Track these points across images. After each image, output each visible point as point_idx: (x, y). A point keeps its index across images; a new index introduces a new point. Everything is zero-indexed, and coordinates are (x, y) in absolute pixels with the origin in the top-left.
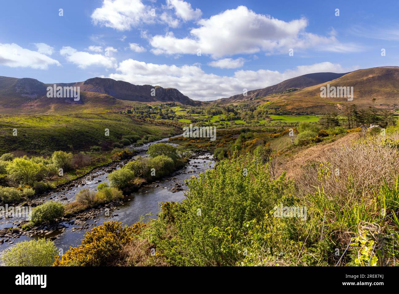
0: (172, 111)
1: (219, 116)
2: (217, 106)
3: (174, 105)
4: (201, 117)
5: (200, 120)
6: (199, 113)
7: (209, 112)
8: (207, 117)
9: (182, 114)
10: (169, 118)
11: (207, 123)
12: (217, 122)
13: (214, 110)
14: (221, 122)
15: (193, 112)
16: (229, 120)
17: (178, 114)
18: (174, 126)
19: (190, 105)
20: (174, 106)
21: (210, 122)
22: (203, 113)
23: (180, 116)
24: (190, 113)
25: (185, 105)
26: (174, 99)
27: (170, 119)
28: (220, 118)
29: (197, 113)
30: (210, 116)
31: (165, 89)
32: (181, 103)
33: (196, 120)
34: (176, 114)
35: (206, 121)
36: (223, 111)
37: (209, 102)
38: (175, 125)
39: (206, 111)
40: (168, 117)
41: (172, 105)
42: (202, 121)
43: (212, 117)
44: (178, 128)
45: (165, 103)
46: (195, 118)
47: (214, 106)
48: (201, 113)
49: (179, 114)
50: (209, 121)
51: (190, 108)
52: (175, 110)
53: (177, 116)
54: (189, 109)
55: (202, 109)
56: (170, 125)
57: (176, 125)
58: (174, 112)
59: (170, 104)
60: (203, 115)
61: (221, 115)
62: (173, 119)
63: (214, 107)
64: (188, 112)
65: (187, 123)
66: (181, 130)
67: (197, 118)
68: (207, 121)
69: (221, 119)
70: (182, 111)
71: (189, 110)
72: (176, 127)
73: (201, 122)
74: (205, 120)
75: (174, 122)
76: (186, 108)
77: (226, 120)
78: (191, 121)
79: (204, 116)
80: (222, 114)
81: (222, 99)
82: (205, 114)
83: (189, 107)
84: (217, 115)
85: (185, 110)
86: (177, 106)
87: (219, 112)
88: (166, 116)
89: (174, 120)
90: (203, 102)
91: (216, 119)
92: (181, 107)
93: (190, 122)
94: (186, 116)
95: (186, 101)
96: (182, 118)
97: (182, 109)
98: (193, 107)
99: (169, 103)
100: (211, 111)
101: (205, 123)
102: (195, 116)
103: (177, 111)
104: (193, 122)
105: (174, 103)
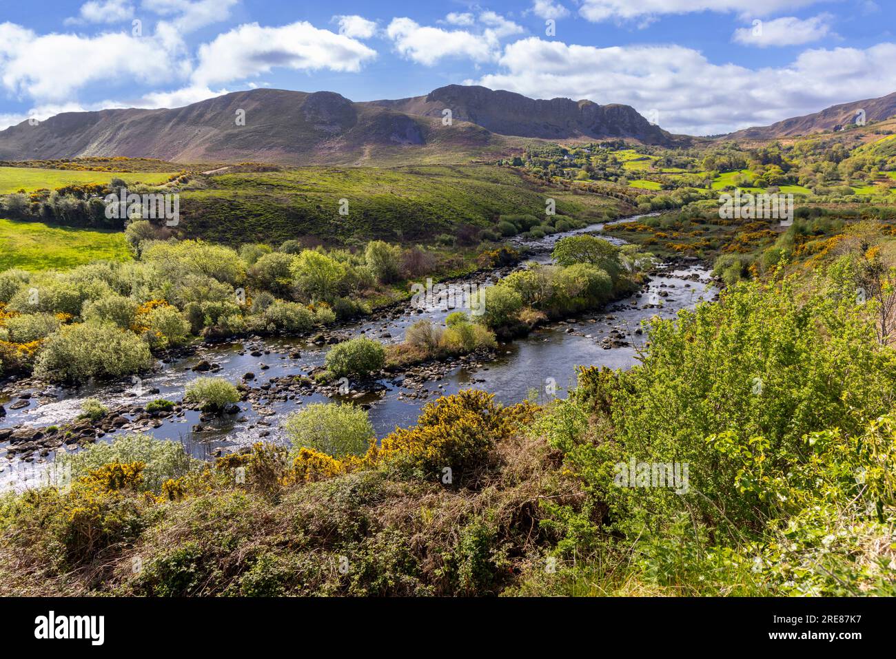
0: (615, 161)
1: (736, 174)
2: (735, 147)
3: (622, 146)
4: (689, 177)
5: (683, 185)
6: (684, 166)
7: (710, 165)
8: (703, 175)
9: (640, 167)
10: (606, 177)
11: (702, 191)
12: (729, 188)
13: (724, 160)
15: (669, 163)
17: (629, 168)
18: (617, 196)
19: (663, 145)
20: (622, 149)
21: (710, 188)
22: (693, 167)
23: (634, 173)
24: (660, 166)
25: (650, 147)
26: (622, 131)
27: (610, 180)
28: (740, 178)
29: (677, 166)
30: (712, 173)
31: (603, 108)
32: (641, 140)
33: (674, 182)
34: (626, 167)
35: (699, 186)
36: (749, 161)
37: (713, 137)
38: (620, 194)
39: (704, 161)
40: (605, 175)
41: (616, 146)
42: (690, 185)
43: (717, 176)
44: (627, 201)
45: (600, 142)
46: (672, 177)
47: (725, 148)
48: (689, 166)
49: (633, 169)
50: (707, 187)
51: (662, 152)
52: (624, 159)
53: (628, 173)
54: (660, 156)
55: (693, 156)
56: (608, 194)
57: (624, 193)
58: (621, 164)
59: (612, 145)
60: (694, 170)
61: (743, 171)
62: (616, 180)
63: (727, 150)
64: (655, 163)
65: (652, 191)
66: (634, 207)
67: (677, 177)
68: (703, 187)
69: (742, 182)
70: (641, 162)
71: (657, 158)
72: (622, 198)
73: (686, 189)
74: (698, 183)
75: (619, 188)
76: (650, 154)
77: (755, 184)
78: (662, 187)
79: (696, 172)
80: (747, 168)
81: (749, 130)
82: (698, 169)
83: (658, 152)
84: (732, 171)
85: (648, 159)
86: (628, 148)
87: (737, 164)
88: (601, 172)
89: (619, 182)
90: (696, 139)
91: (730, 181)
92: (638, 152)
93: (658, 188)
94: (649, 174)
95: (653, 135)
96: (639, 178)
97: (640, 156)
98: (670, 152)
99: (610, 140)
100: (717, 162)
101: (697, 192)
102: (672, 173)
103: (628, 160)
104: (665, 188)
105: (622, 141)
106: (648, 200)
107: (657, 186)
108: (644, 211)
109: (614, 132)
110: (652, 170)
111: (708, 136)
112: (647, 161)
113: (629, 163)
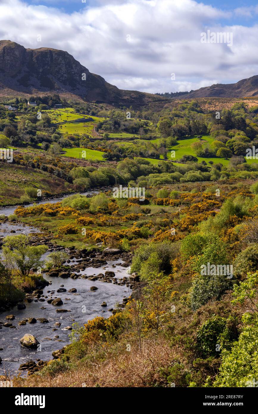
0: (48, 123)
1: (195, 140)
2: (196, 108)
3: (57, 103)
4: (141, 144)
5: (132, 154)
6: (134, 130)
7: (166, 129)
8: (158, 142)
9: (81, 131)
10: (34, 144)
11: (155, 163)
12: (187, 159)
13: (181, 123)
14: (200, 160)
15: (117, 126)
16: (226, 155)
17: (66, 131)
18: (45, 169)
19: (110, 103)
20: (58, 107)
21: (166, 158)
22: (146, 131)
23: (73, 139)
24: (106, 129)
25: (93, 105)
27: (39, 148)
28: (200, 146)
29: (126, 130)
30: (169, 140)
31: (32, 53)
32: (81, 96)
33: (121, 151)
34: (63, 130)
35: (152, 156)
36: (210, 125)
37: (173, 95)
38: (50, 166)
39: (158, 124)
40: (32, 140)
41: (50, 102)
42: (142, 155)
43: (174, 144)
44: (59, 175)
45: (28, 96)
46: (120, 144)
47: (184, 109)
48: (141, 130)
49: (72, 133)
50: (162, 157)
51: (108, 113)
52: (60, 120)
53: (62, 140)
54: (105, 116)
55: (146, 118)
56: (33, 166)
57: (55, 165)
58: (56, 126)
59: (44, 101)
60: (148, 136)
61: (204, 137)
62: (47, 148)
63: (186, 112)
64: (100, 126)
65: (92, 162)
66: (66, 183)
67: (127, 145)
68: (158, 157)
69: (203, 151)
70: (81, 124)
71: (102, 120)
72: (52, 171)
73: (136, 159)
74: (150, 152)
75: (49, 157)
76: (93, 114)
77: (218, 153)
78: (105, 156)
79: (150, 139)
80: (208, 134)
81: (214, 86)
82: (153, 135)
83: (103, 111)
84: (192, 137)
85: (91, 120)
86: (65, 105)
87: (197, 129)
88: (28, 137)
89: (50, 150)
90: (150, 96)
91: (189, 150)
92: (78, 111)
93: (101, 159)
94: (92, 140)
95: (97, 90)
96: (78, 145)
97: (81, 117)
98: (117, 112)
99: (42, 95)
100: (174, 126)
101: (148, 163)
102: (121, 139)
103: (66, 122)
104: (110, 158)
105: (58, 97)
106: (86, 174)
107: (98, 156)
108: (80, 189)
109: (47, 85)
110: (96, 135)
111: (167, 94)
112: (89, 124)
113: (66, 125)
